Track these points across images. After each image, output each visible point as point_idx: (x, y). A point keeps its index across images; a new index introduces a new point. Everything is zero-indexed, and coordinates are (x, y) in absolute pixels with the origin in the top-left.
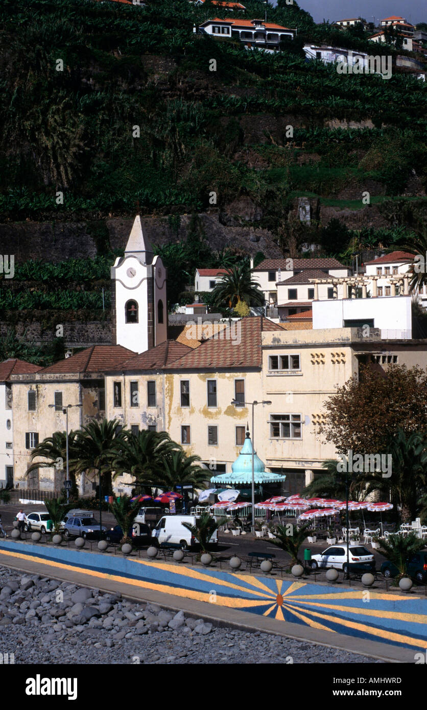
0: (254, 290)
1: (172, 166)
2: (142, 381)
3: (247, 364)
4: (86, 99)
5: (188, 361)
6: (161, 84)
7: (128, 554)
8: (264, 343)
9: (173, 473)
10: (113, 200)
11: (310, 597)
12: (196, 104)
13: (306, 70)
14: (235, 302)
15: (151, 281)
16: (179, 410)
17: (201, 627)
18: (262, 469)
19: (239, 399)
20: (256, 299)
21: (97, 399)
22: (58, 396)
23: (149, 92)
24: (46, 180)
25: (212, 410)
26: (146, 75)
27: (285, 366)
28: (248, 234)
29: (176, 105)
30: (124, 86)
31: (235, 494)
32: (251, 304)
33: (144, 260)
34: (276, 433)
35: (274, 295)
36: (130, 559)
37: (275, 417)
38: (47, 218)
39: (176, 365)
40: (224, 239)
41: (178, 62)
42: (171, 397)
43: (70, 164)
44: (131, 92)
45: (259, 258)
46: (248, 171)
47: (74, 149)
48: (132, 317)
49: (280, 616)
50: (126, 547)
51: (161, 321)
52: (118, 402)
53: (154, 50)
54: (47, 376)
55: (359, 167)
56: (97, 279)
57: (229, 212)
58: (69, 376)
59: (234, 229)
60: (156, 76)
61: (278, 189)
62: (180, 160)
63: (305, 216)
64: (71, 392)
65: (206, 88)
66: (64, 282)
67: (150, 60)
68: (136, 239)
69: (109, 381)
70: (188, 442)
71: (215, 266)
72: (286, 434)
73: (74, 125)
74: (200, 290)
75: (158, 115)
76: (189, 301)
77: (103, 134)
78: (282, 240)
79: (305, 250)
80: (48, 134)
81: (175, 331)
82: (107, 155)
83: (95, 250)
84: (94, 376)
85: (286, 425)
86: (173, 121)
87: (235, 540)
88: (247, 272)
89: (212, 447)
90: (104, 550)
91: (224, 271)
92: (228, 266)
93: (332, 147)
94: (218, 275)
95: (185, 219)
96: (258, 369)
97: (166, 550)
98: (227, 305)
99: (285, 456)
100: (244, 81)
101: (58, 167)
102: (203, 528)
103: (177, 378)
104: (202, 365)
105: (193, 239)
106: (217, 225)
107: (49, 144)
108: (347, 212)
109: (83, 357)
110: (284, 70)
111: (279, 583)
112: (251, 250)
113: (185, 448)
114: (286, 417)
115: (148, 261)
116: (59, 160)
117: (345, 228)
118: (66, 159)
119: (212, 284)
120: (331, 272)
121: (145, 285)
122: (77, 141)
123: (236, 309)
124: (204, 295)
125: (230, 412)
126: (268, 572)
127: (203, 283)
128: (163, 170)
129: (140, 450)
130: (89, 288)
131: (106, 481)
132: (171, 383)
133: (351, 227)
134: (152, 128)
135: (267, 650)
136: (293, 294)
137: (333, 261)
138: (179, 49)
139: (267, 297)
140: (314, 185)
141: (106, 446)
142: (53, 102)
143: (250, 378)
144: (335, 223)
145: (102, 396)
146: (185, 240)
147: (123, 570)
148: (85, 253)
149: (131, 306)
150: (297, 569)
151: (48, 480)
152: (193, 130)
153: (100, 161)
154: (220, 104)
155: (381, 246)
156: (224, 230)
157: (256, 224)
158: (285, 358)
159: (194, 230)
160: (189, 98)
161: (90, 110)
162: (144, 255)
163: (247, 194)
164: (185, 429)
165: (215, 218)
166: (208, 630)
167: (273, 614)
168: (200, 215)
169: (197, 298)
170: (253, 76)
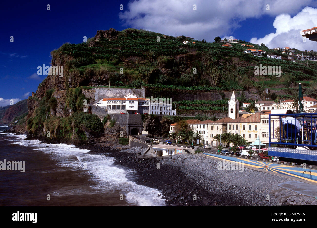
0: (256, 107)
1: (238, 81)
2: (235, 124)
3: (257, 122)
4: (220, 67)
5: (244, 121)
6: (236, 64)
7: (236, 157)
8: (261, 118)
9: (242, 143)
10: (225, 88)
11: (273, 166)
12: (243, 68)
13: (268, 60)
14: (252, 110)
15: (236, 105)
16: (243, 131)
17: (251, 171)
18: (261, 143)
19: (256, 129)
20: (256, 109)
21: (225, 128)
22: (218, 127)
23: (233, 65)
24: (212, 84)
25: (250, 131)
26: (233, 62)
27: (266, 122)
28: (254, 95)
29: (239, 68)
30: (228, 64)
31: (256, 147)
32: (255, 110)
33: (235, 100)
34: (263, 136)
35: (260, 108)
36: (236, 158)
37: (263, 133)
38: (212, 91)
39: (242, 122)
40: (249, 97)
41: (240, 59)
42: (241, 128)
43: (217, 80)
44: (230, 65)
45: (257, 101)
46: (255, 82)
47: (218, 77)
48: (232, 112)
49: (267, 170)
50: (235, 156)
51: (238, 113)
52: (230, 129)
53: (234, 56)
54: (215, 123)
55: (279, 81)
56: (222, 104)
57: (250, 91)
58: (220, 123)
59: (251, 94)
60: (235, 62)
61: (261, 86)
62: (240, 80)
63: (267, 92)
64: (220, 126)
65: (246, 64)
66: (215, 105)
67: (234, 59)
68: (233, 96)
69: (228, 125)
70: (245, 137)
71: (247, 102)
72: (265, 136)
73: (217, 72)
74: (244, 107)
75: (235, 70)
76: (242, 109)
77: (223, 74)
78: (262, 97)
79: (267, 99)
80: (212, 74)
81: (241, 115)
82: (224, 78)
83: (222, 98)
84: (225, 124)
85: (266, 134)
86: (238, 71)
87: (256, 156)
88: (254, 104)
89: (250, 138)
90: (231, 156)
91: (249, 103)
92: (250, 102)
93: (273, 77)
94: (248, 104)
95: (241, 92)
96: (260, 123)
97: (243, 157)
98: (250, 110)
99: (265, 141)
100: (254, 63)
101: (214, 81)
102: (251, 152)
103: (243, 124)
104: (248, 122)
105: (242, 96)
106: (248, 94)
107: (212, 76)
108: (276, 91)
109: (222, 120)
110: (263, 60)
111: (267, 163)
112: (255, 99)
113: (244, 138)
114: (266, 133)
115: (236, 101)
116: (215, 80)
117: (276, 95)
118: (216, 79)
119: (247, 106)
120: (273, 104)
121: (235, 105)
122: (218, 76)
123: (252, 111)
124: (245, 108)
125: (254, 131)
126: (265, 161)
127: (244, 106)
128: (236, 82)
129: (235, 138)
130: (220, 106)
131: (228, 144)
132: (241, 125)
133: (278, 94)
134: (234, 73)
135: (265, 175)
136: (264, 108)
137: (273, 101)
138: (240, 56)
139: (258, 109)
140: (269, 85)
141: (228, 137)
142: (213, 67)
143: (258, 124)
144: (274, 94)
145: (227, 128)
146: (241, 96)
147: (234, 160)
148: (219, 99)
149: (232, 110)
150: (271, 161)
151: (215, 144)
152: (243, 73)
153: (223, 80)
154: (249, 68)
155: (284, 98)
156: (249, 95)
157: (256, 93)
158: (265, 121)
159: (243, 94)
160: (242, 66)
161: (221, 69)
162: (235, 99)
163: (254, 87)
164: (244, 135)
165: (247, 92)
166: (253, 171)
167: (265, 169)
168: (244, 91)
169: (243, 109)
170: (256, 62)
